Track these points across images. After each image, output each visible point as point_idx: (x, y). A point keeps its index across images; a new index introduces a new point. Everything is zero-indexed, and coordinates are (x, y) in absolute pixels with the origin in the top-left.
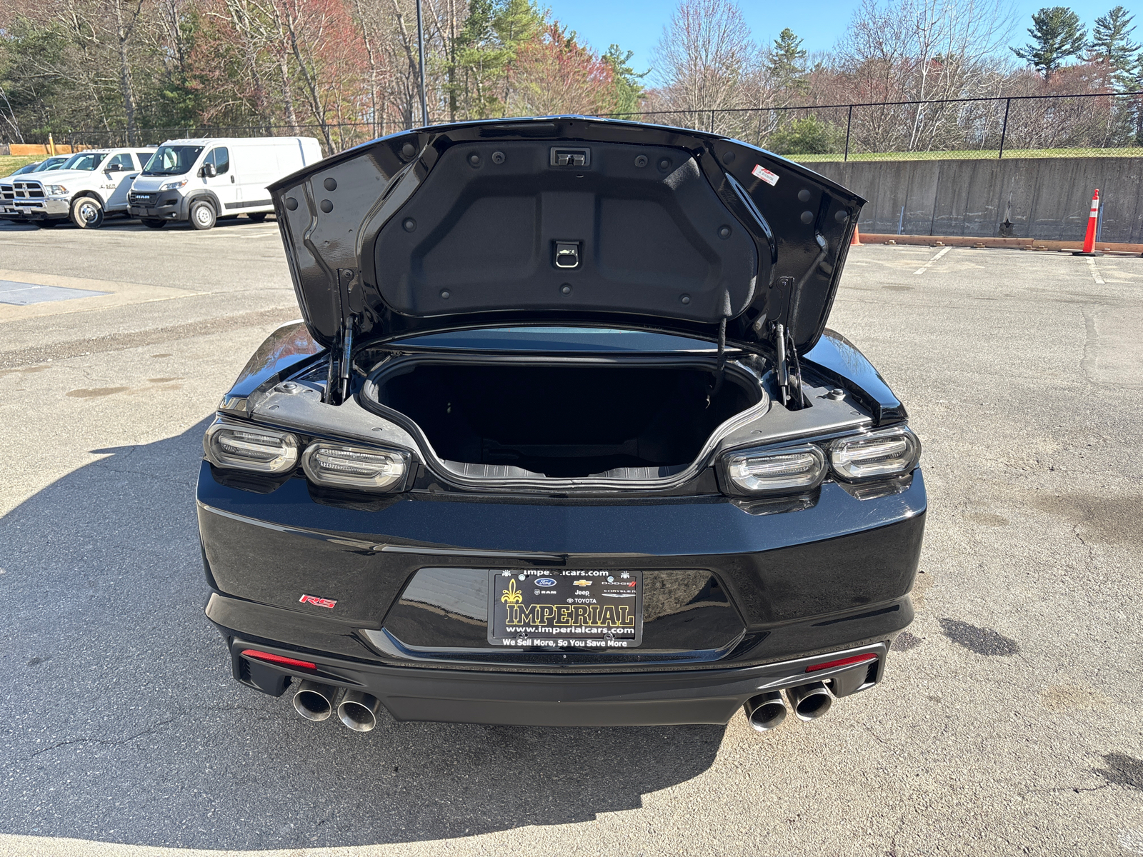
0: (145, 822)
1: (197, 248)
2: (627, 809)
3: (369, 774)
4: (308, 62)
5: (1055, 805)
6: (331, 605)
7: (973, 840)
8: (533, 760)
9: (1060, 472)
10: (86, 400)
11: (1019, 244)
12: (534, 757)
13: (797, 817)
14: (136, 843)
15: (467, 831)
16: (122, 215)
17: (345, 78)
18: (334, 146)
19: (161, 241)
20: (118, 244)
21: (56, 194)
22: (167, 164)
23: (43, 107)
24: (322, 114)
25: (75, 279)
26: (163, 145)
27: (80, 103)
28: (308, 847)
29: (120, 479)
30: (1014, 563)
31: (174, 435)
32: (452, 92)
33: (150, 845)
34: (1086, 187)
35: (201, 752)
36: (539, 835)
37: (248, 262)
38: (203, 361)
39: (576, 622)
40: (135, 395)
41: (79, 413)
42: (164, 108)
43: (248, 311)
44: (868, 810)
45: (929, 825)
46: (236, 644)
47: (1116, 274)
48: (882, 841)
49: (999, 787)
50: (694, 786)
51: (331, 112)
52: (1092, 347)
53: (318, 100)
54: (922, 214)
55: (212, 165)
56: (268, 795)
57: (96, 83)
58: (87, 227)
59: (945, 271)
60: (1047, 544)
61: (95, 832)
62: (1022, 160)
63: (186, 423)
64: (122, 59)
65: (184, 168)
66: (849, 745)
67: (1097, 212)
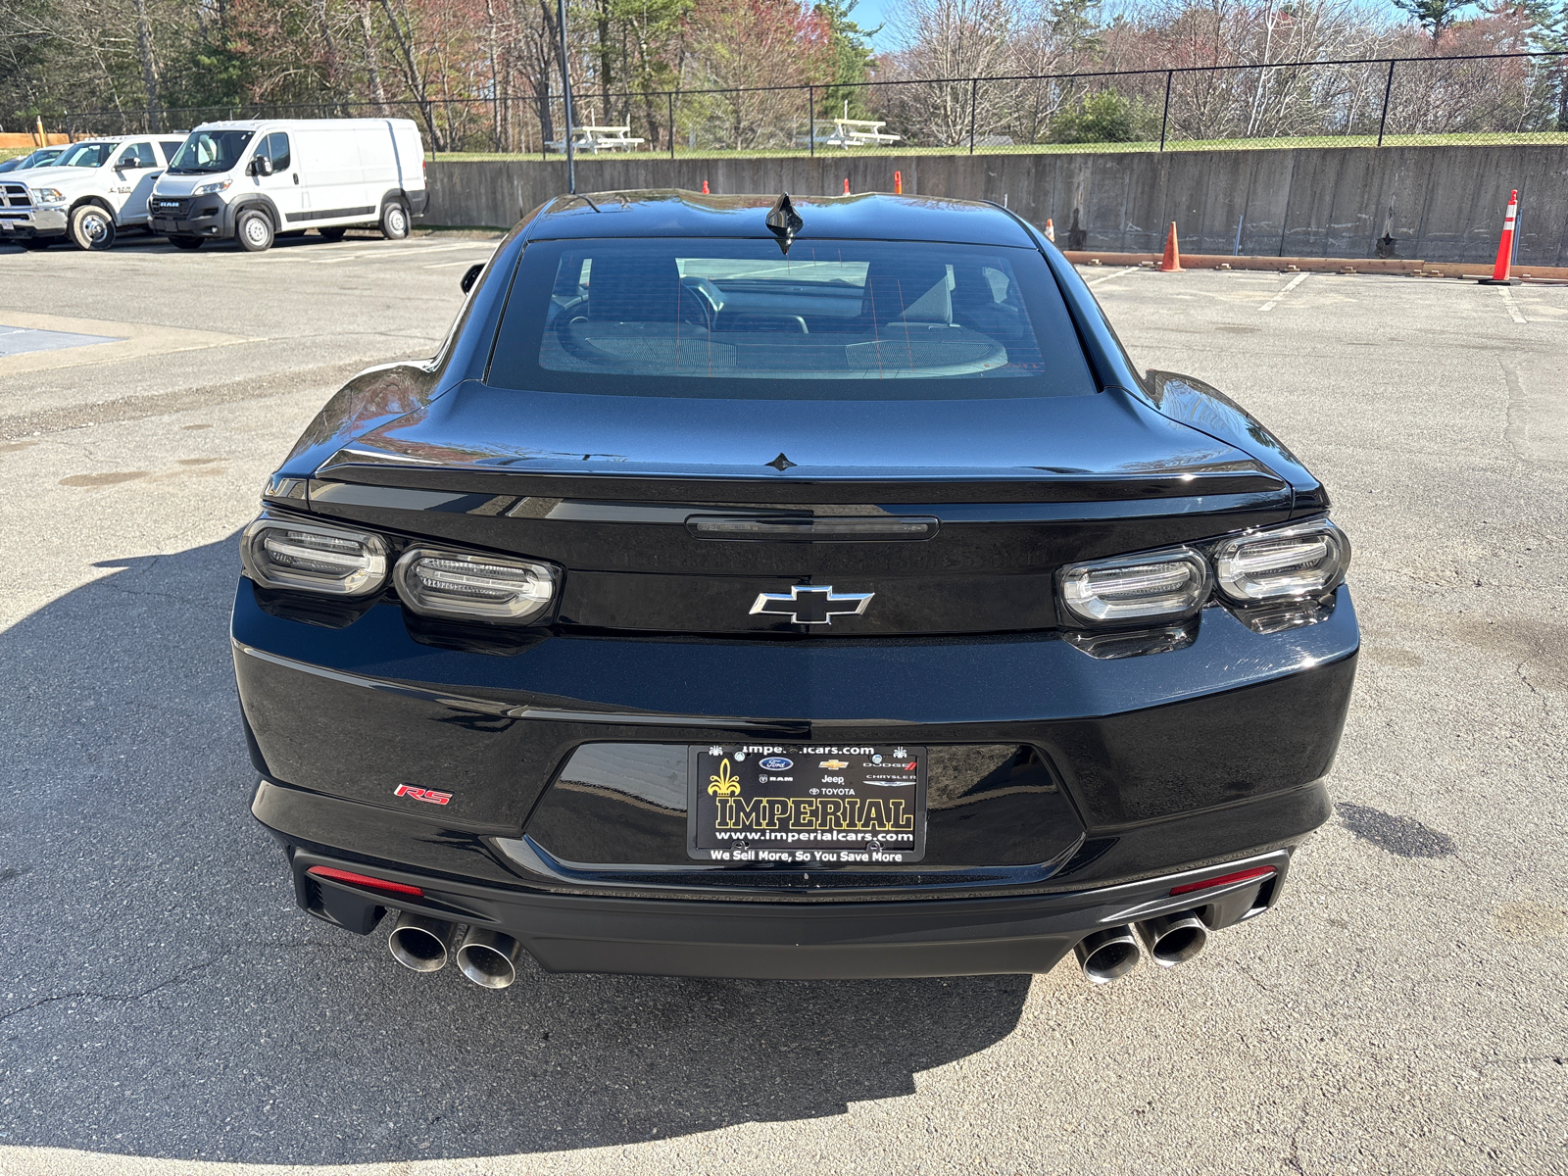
0: (169, 1120)
1: (248, 277)
2: (894, 1096)
3: (505, 1044)
4: (399, 12)
5: (1528, 1084)
6: (443, 801)
7: (1412, 1139)
8: (749, 1020)
9: (1490, 589)
10: (88, 491)
11: (1404, 268)
12: (751, 1018)
13: (1147, 1106)
14: (154, 1154)
15: (655, 1131)
16: (141, 231)
17: (453, 35)
18: (439, 134)
19: (196, 266)
20: (135, 272)
21: (48, 201)
22: (203, 158)
23: (29, 79)
24: (420, 87)
25: (74, 320)
26: (196, 130)
27: (81, 75)
28: (416, 1158)
29: (135, 603)
30: (1436, 719)
31: (214, 540)
32: (604, 56)
33: (176, 1157)
34: (1498, 187)
35: (254, 1012)
36: (762, 1138)
37: (320, 296)
38: (257, 435)
39: (823, 824)
40: (159, 483)
41: (78, 510)
42: (198, 80)
43: (321, 365)
44: (1253, 1095)
45: (1345, 1116)
46: (298, 857)
47: (1541, 309)
48: (1276, 1142)
49: (1444, 1056)
50: (990, 1059)
51: (434, 86)
52: (1518, 411)
53: (415, 67)
54: (1268, 225)
55: (266, 159)
56: (355, 1078)
57: (102, 45)
58: (93, 248)
59: (1302, 306)
60: (1481, 692)
61: (94, 1137)
62: (1409, 148)
63: (233, 524)
64: (138, 10)
65: (227, 162)
66: (1217, 996)
67: (1514, 222)
